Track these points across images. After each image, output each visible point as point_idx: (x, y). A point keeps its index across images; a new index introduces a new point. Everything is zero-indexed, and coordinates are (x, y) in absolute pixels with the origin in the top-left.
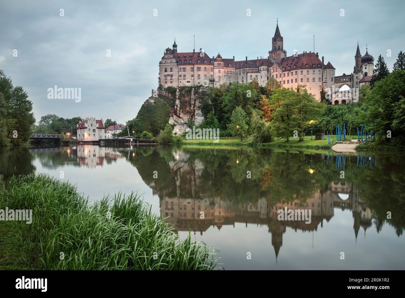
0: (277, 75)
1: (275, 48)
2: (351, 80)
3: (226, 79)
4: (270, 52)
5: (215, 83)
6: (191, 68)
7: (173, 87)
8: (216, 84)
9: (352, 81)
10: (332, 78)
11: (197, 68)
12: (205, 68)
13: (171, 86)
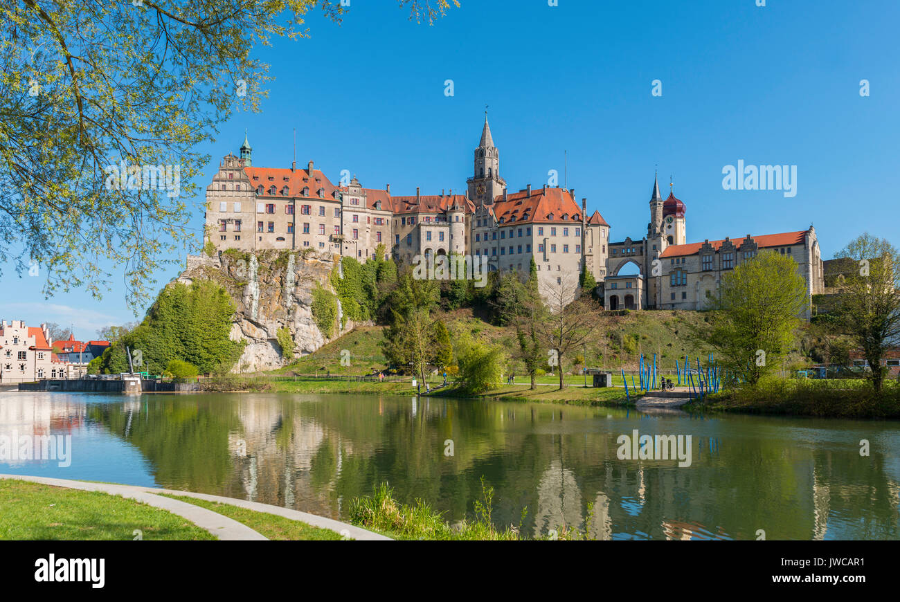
0: (486, 235)
1: (481, 173)
2: (641, 252)
3: (371, 236)
4: (469, 181)
5: (344, 245)
6: (286, 206)
7: (242, 249)
8: (346, 248)
9: (644, 253)
10: (604, 246)
11: (302, 206)
12: (322, 209)
13: (236, 247)
